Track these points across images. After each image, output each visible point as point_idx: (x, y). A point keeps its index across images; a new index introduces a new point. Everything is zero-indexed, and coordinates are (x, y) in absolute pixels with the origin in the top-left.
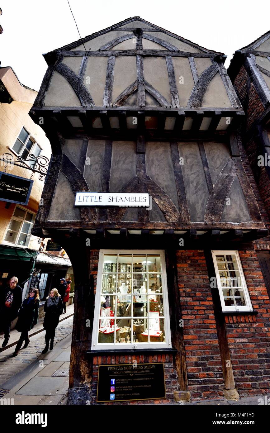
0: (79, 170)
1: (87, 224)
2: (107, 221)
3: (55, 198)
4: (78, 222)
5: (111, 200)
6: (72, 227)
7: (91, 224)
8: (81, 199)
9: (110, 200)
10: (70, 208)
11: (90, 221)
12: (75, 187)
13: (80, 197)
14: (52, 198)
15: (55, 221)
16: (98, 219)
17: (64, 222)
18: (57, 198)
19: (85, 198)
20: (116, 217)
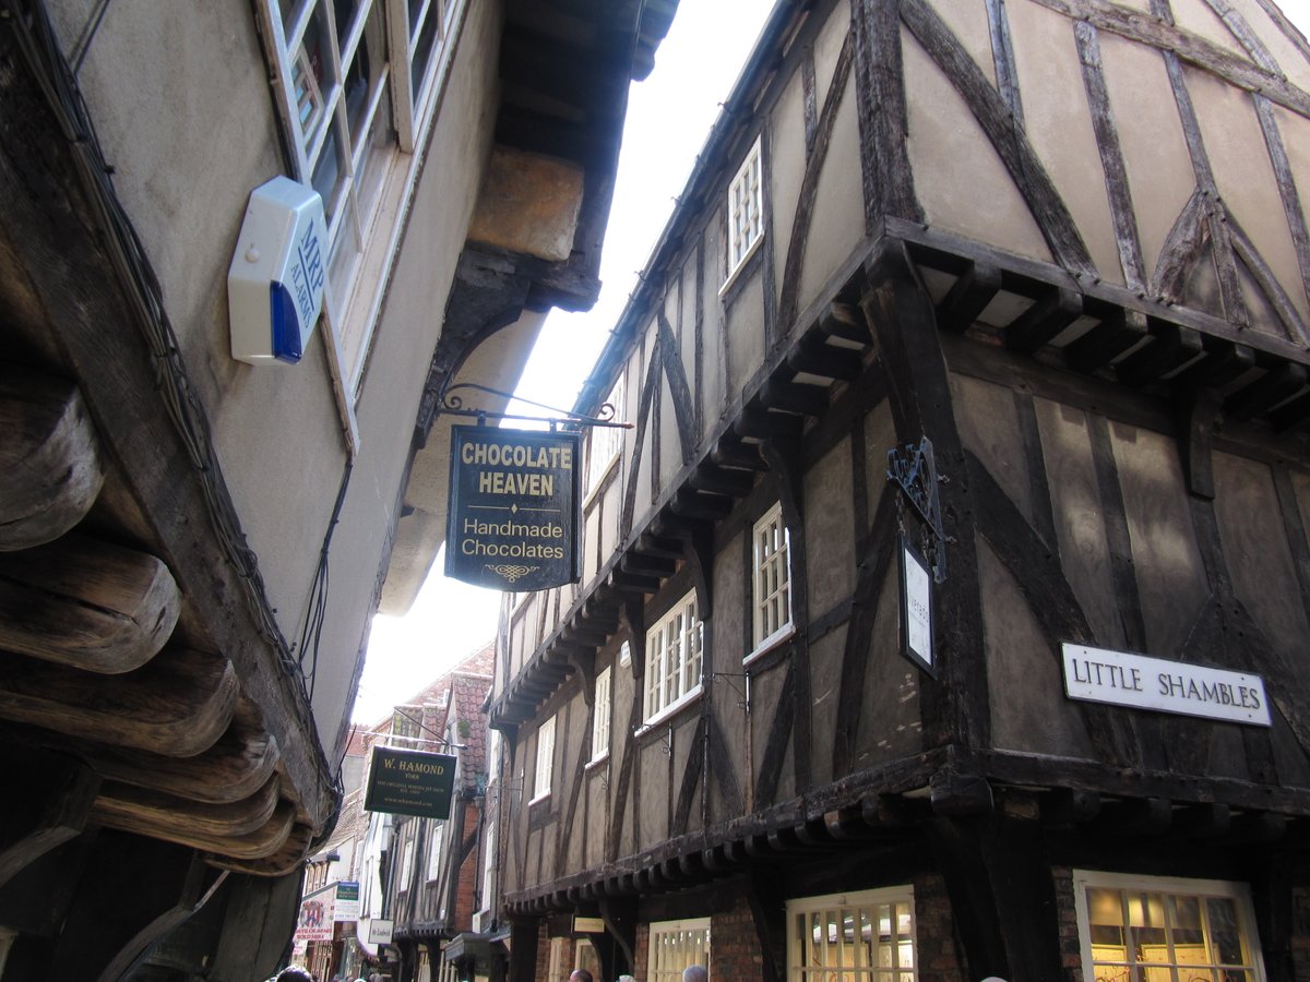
0: (1041, 537)
1: (1119, 773)
2: (1171, 770)
3: (993, 652)
4: (1088, 765)
5: (1167, 685)
6: (1077, 786)
7: (1130, 777)
8: (1082, 674)
9: (1165, 691)
10: (1052, 704)
11: (1123, 766)
12: (1046, 616)
13: (1075, 661)
14: (983, 651)
15: (1016, 753)
16: (1141, 759)
17: (1047, 761)
18: (998, 652)
19: (1093, 669)
20: (1193, 756)
